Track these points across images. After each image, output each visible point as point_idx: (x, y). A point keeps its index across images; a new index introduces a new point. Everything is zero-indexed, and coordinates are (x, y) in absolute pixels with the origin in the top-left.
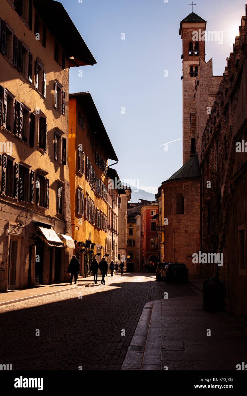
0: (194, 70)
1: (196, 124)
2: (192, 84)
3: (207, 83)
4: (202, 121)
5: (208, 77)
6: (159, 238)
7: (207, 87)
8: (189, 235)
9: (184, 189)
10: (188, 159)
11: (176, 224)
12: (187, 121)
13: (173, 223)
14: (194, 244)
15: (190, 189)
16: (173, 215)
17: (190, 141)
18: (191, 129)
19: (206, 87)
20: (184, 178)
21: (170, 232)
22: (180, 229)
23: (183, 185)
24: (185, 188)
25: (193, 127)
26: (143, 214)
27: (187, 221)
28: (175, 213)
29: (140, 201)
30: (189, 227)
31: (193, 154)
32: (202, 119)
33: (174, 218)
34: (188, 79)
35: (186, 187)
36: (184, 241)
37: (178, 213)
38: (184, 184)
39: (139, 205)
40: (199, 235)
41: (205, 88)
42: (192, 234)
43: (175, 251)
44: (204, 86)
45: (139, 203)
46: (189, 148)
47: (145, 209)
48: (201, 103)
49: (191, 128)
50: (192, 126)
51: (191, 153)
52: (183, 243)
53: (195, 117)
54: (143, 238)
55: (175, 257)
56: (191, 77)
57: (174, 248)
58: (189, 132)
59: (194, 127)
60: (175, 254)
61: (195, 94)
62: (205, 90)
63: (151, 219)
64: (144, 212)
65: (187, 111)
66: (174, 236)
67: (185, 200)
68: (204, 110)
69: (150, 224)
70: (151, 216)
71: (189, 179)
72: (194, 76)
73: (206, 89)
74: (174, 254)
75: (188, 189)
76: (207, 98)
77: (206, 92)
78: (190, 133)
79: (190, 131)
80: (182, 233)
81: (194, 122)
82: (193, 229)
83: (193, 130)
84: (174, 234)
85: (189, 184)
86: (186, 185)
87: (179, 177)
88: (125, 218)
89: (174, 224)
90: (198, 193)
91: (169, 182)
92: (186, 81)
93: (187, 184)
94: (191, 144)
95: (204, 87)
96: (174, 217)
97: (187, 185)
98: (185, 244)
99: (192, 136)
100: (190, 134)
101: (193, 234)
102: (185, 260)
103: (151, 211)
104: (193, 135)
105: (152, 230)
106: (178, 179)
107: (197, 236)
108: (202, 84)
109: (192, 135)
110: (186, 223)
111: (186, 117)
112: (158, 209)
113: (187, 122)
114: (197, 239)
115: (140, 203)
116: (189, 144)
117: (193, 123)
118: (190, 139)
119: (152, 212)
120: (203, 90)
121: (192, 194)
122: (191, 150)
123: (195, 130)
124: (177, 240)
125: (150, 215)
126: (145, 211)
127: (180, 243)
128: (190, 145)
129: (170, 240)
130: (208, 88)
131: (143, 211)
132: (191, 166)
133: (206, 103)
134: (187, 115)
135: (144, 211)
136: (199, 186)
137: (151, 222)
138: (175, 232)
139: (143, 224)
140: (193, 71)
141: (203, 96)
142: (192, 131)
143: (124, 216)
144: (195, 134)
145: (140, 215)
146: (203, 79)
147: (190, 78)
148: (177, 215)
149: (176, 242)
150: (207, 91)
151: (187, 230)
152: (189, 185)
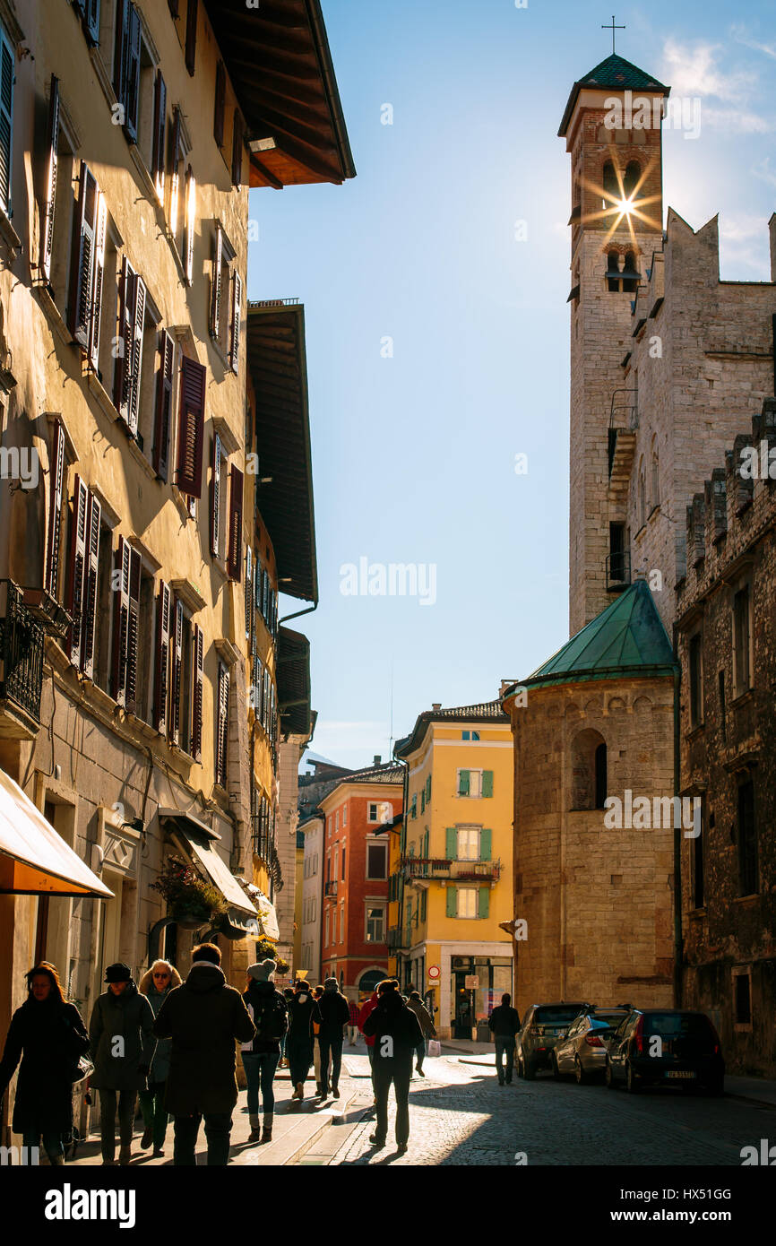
0: (621, 266)
1: (630, 467)
2: (616, 319)
3: (699, 308)
4: (680, 451)
5: (700, 286)
6: (410, 905)
7: (699, 324)
8: (627, 896)
9: (606, 713)
10: (601, 599)
11: (573, 848)
12: (594, 454)
13: (559, 846)
14: (649, 931)
15: (630, 710)
16: (560, 812)
17: (607, 532)
18: (612, 485)
19: (694, 323)
20: (607, 671)
21: (546, 881)
22: (588, 870)
23: (602, 698)
24: (609, 708)
25: (618, 478)
26: (333, 814)
27: (618, 838)
28: (567, 805)
29: (313, 767)
30: (625, 863)
31: (617, 582)
32: (678, 445)
33: (563, 824)
34: (598, 298)
35: (616, 704)
36: (608, 917)
37: (579, 808)
38: (606, 692)
39: (308, 784)
40: (669, 895)
41: (692, 325)
42: (639, 889)
43: (566, 957)
44: (687, 317)
45: (308, 773)
46: (603, 559)
47: (347, 797)
48: (677, 381)
49: (613, 481)
50: (615, 474)
51: (612, 578)
52: (604, 925)
53: (632, 440)
54: (336, 903)
55: (565, 980)
56: (610, 290)
57: (565, 945)
58: (602, 496)
59: (625, 478)
60: (569, 969)
61: (629, 356)
62: (692, 334)
63: (369, 835)
64: (341, 807)
65: (594, 419)
66: (565, 896)
67: (612, 755)
68: (688, 410)
69: (365, 852)
70: (370, 822)
71: (626, 672)
72: (621, 288)
73: (695, 329)
74: (565, 969)
75: (625, 711)
76: (697, 363)
77: (695, 341)
78: (607, 501)
79: (607, 496)
80: (598, 884)
81: (625, 460)
82: (644, 871)
83: (617, 492)
84: (566, 891)
85: (627, 692)
86: (615, 698)
87: (586, 666)
88: (291, 825)
89: (563, 848)
90: (667, 730)
91: (546, 685)
92: (593, 307)
93: (621, 693)
94: (609, 545)
95: (685, 322)
96: (563, 820)
97: (618, 699)
98: (611, 931)
99: (612, 512)
100: (605, 503)
101: (645, 891)
102: (611, 995)
103: (369, 803)
104: (617, 508)
105: (370, 877)
106: (584, 672)
107: (661, 898)
108: (678, 309)
109: (613, 509)
110: (615, 848)
111: (592, 439)
112: (400, 796)
113: (595, 461)
114: (659, 912)
115: (312, 774)
116: (602, 542)
117: (622, 463)
118: (608, 525)
119: (374, 808)
120: (681, 334)
121: (641, 731)
122: (609, 567)
123: (624, 491)
124: (576, 914)
125: (366, 821)
126: (347, 802)
127: (587, 925)
128: (606, 547)
129: (544, 912)
130: (702, 326)
131: (333, 804)
132: (629, 626)
133: (693, 383)
134: (596, 434)
135: (340, 803)
136: (671, 701)
137: (368, 844)
138: (566, 883)
139: (333, 851)
140: (617, 269)
141: (684, 355)
142: (612, 496)
143: (290, 821)
144: (622, 504)
145: (323, 817)
146: (685, 291)
147: (608, 295)
148: (576, 814)
149: (572, 923)
150: (700, 339)
151: (620, 872)
152: (627, 697)
